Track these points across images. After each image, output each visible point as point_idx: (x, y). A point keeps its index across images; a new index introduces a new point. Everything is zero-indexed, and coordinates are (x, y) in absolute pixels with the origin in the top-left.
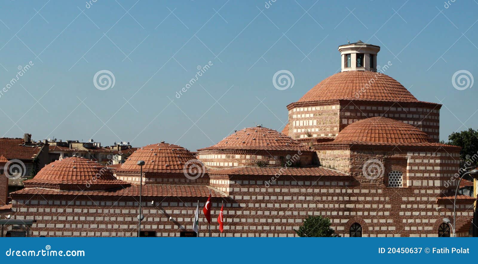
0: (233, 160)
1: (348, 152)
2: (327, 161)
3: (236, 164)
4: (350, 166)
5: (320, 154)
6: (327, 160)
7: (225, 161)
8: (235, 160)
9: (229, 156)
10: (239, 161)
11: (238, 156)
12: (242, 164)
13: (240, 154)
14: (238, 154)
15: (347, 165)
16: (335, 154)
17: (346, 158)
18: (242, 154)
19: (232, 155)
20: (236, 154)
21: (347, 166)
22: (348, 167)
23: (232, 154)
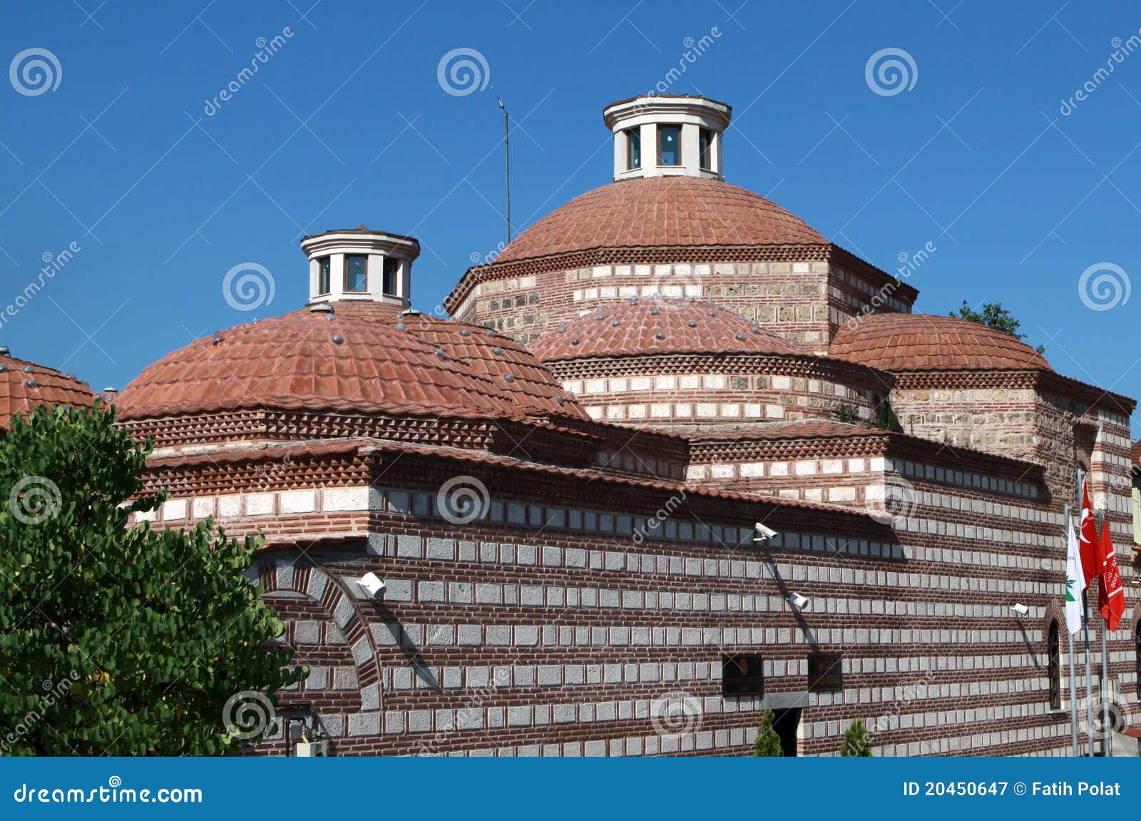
0: (763, 395)
1: (1027, 396)
2: (935, 424)
3: (775, 411)
4: (1034, 439)
5: (903, 401)
6: (933, 421)
7: (720, 397)
8: (771, 396)
9: (746, 380)
10: (787, 398)
11: (781, 382)
12: (798, 409)
13: (789, 374)
14: (783, 374)
15: (1025, 435)
16: (968, 400)
17: (1020, 413)
18: (796, 375)
19: (757, 377)
20: (775, 373)
21: (1022, 438)
22: (1030, 440)
23: (760, 372)
